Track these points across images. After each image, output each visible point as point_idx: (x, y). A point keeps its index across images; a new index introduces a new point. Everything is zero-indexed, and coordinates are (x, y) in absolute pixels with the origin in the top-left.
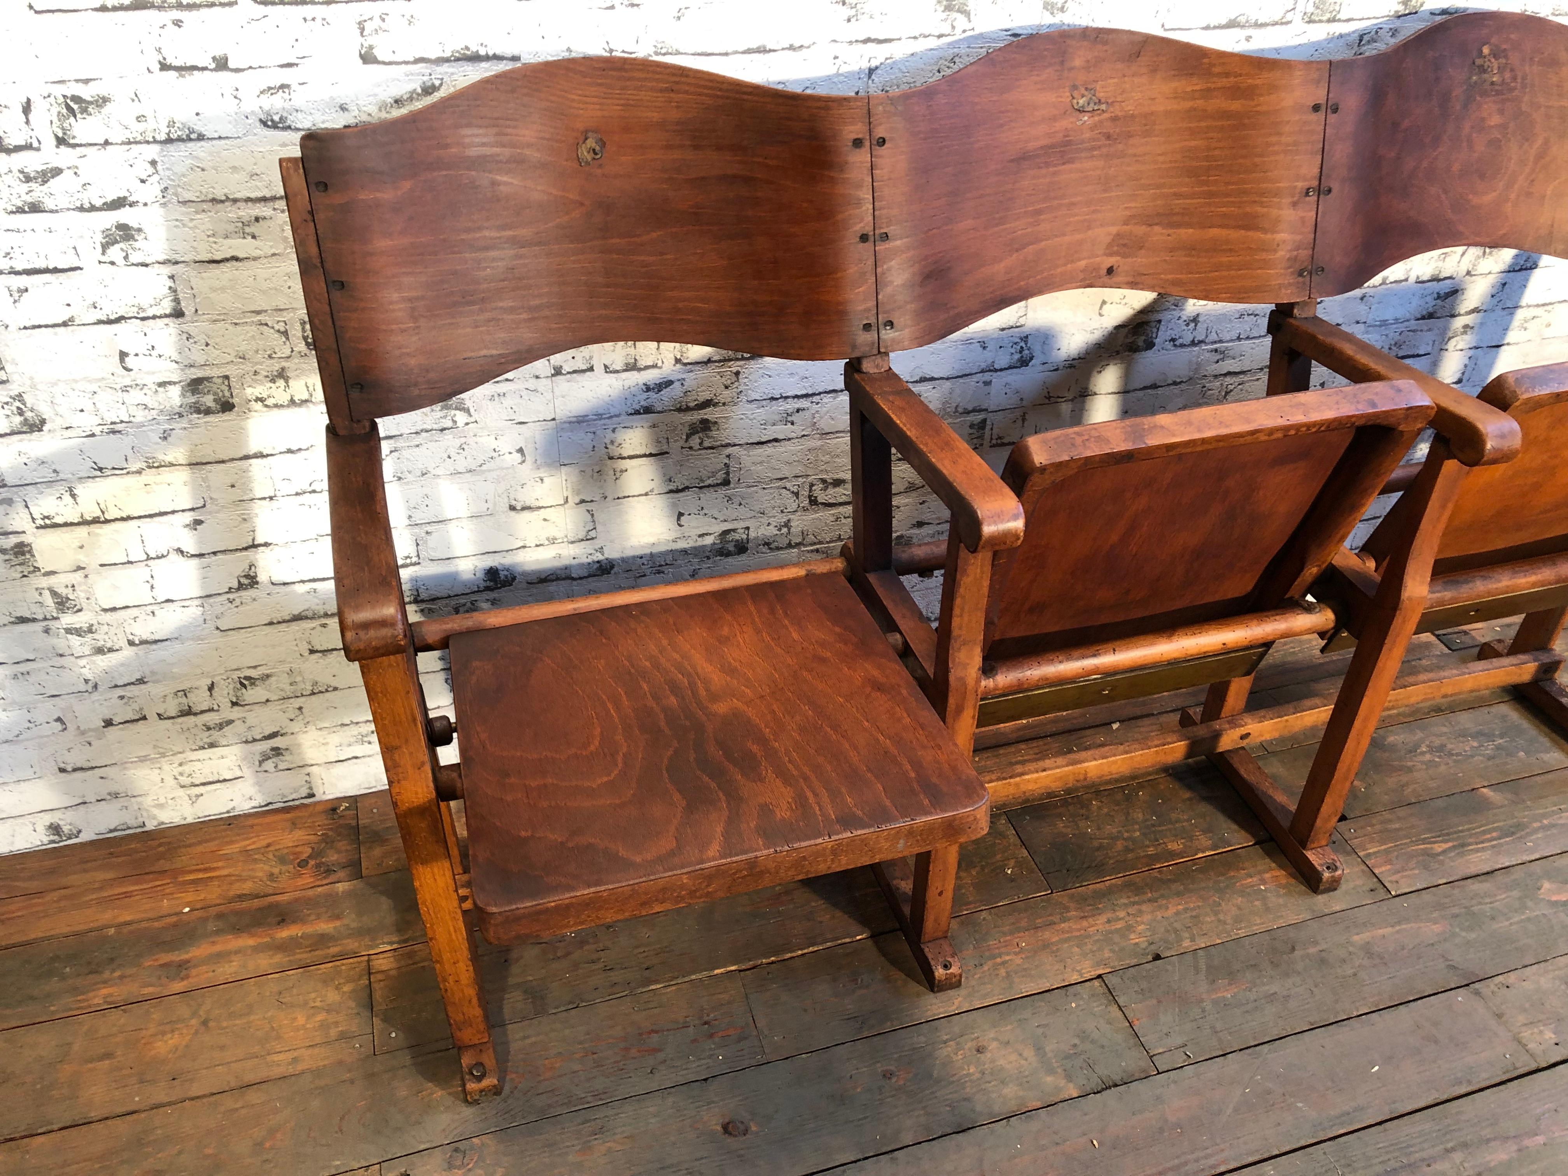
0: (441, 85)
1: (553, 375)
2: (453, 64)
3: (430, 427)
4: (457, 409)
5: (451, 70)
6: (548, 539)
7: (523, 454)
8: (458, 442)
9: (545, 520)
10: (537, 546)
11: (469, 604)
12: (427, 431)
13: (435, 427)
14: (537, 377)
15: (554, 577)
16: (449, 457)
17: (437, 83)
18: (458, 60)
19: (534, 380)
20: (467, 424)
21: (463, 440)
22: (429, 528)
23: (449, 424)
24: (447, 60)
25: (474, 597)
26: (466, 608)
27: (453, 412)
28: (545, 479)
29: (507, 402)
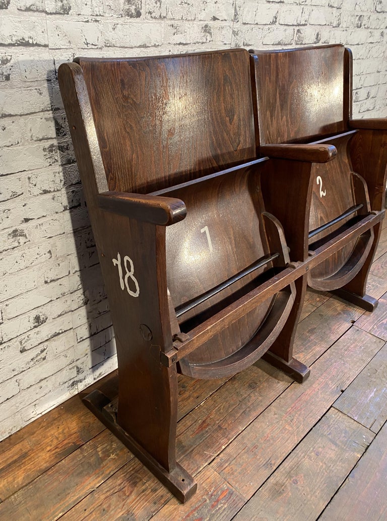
0: (11, 59)
1: (64, 211)
2: (16, 47)
3: (7, 248)
4: (20, 236)
5: (15, 51)
6: (62, 294)
7: (51, 254)
8: (21, 253)
9: (60, 285)
10: (57, 299)
11: (26, 338)
12: (6, 251)
13: (10, 247)
14: (57, 213)
15: (63, 313)
16: (17, 262)
17: (9, 58)
18: (19, 45)
19: (55, 214)
20: (25, 243)
21: (23, 252)
22: (7, 303)
23: (16, 244)
24: (13, 45)
25: (28, 333)
26: (25, 340)
27: (18, 238)
28: (60, 264)
29: (43, 228)
